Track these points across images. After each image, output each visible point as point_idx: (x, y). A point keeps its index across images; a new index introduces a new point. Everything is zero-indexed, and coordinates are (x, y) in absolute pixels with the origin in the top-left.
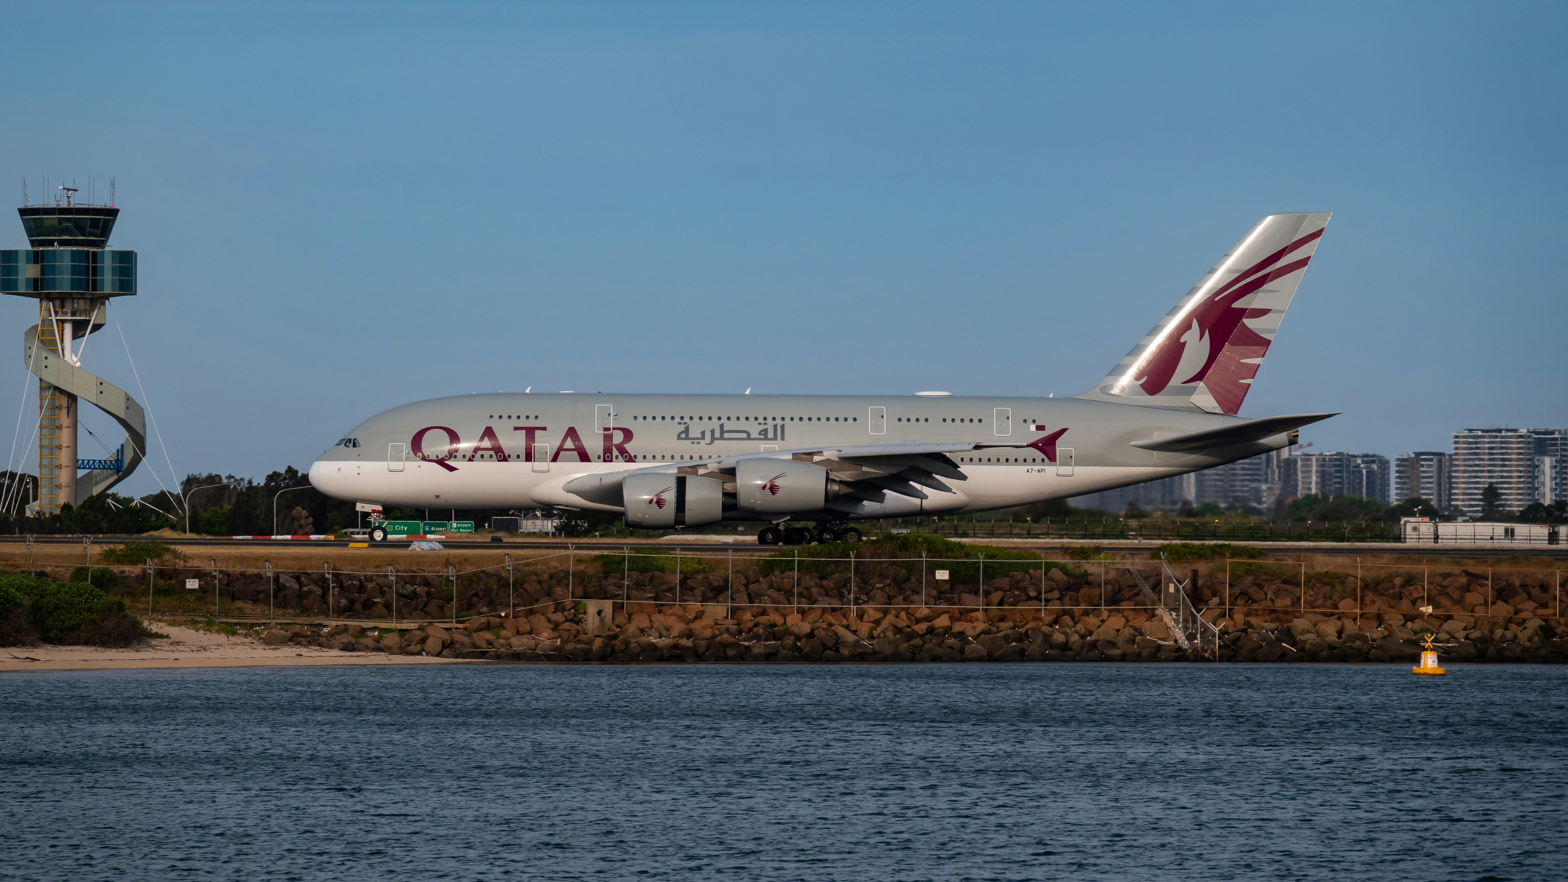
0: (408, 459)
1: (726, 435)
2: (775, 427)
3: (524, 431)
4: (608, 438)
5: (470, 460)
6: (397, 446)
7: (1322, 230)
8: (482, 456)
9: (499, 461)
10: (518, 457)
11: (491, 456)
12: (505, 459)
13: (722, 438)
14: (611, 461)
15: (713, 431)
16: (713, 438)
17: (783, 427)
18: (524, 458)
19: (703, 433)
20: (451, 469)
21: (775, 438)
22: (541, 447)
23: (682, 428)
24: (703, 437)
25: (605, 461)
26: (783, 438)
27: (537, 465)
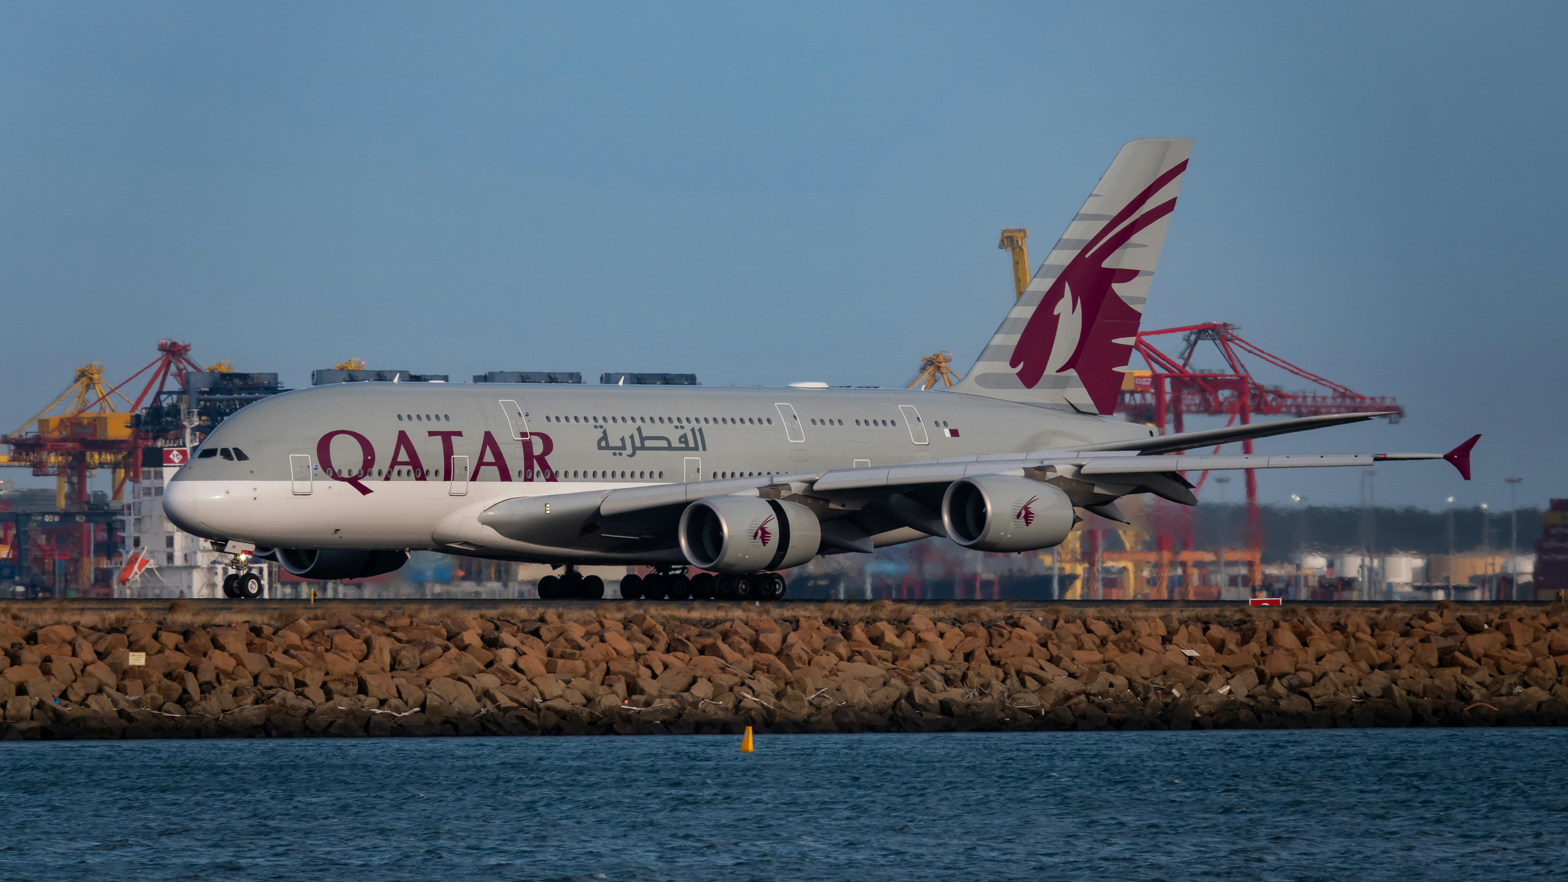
0: (316, 477)
1: (648, 443)
2: (693, 430)
3: (440, 438)
4: (527, 447)
5: (387, 479)
6: (300, 458)
7: (1186, 162)
8: (399, 473)
9: (417, 479)
10: (437, 472)
11: (409, 472)
12: (423, 477)
13: (643, 448)
14: (532, 480)
15: (632, 437)
16: (635, 449)
17: (700, 430)
18: (443, 477)
19: (623, 440)
20: (365, 491)
21: (696, 448)
22: (460, 459)
23: (599, 434)
24: (624, 448)
25: (526, 480)
26: (704, 449)
27: (457, 486)
